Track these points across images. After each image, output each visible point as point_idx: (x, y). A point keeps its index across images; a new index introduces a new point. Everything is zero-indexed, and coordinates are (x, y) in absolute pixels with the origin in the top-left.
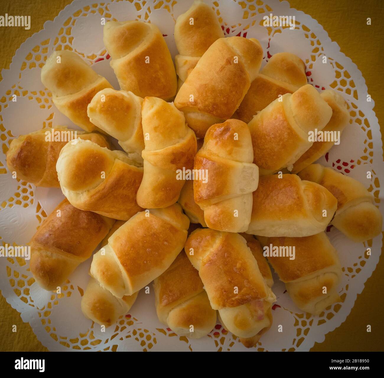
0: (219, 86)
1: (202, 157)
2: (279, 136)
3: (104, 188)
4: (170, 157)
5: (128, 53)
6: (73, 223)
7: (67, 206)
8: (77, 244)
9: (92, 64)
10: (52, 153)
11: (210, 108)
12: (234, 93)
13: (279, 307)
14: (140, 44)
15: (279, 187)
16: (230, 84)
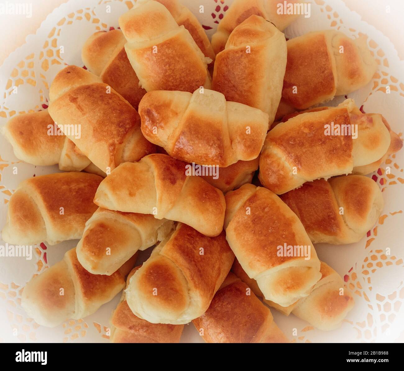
0: (99, 115)
1: (174, 146)
2: (169, 59)
3: (189, 269)
4: (167, 184)
5: (42, 217)
6: (225, 319)
7: (204, 324)
8: (250, 318)
9: (48, 267)
10: (137, 328)
11: (121, 130)
12: (110, 101)
13: (362, 106)
14: (35, 202)
15: (227, 72)
16: (100, 103)
